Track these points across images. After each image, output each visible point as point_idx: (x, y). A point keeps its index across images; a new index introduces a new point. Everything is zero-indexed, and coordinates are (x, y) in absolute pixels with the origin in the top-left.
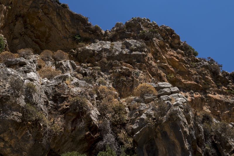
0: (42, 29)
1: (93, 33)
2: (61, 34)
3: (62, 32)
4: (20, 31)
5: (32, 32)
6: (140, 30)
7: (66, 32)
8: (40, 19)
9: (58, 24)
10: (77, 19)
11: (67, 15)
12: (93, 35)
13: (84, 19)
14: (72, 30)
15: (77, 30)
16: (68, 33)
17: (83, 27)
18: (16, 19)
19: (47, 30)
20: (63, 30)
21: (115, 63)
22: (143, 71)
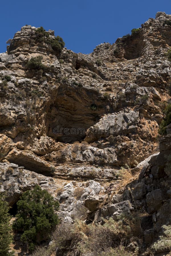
0: (69, 104)
1: (104, 101)
2: (82, 105)
3: (83, 103)
4: (55, 113)
5: (63, 107)
6: (136, 95)
7: (86, 103)
8: (66, 100)
9: (79, 100)
10: (91, 92)
11: (84, 92)
12: (104, 103)
13: (96, 91)
14: (89, 101)
15: (93, 100)
16: (87, 103)
17: (96, 97)
18: (51, 109)
19: (73, 104)
20: (83, 102)
21: (118, 138)
22: (137, 141)
